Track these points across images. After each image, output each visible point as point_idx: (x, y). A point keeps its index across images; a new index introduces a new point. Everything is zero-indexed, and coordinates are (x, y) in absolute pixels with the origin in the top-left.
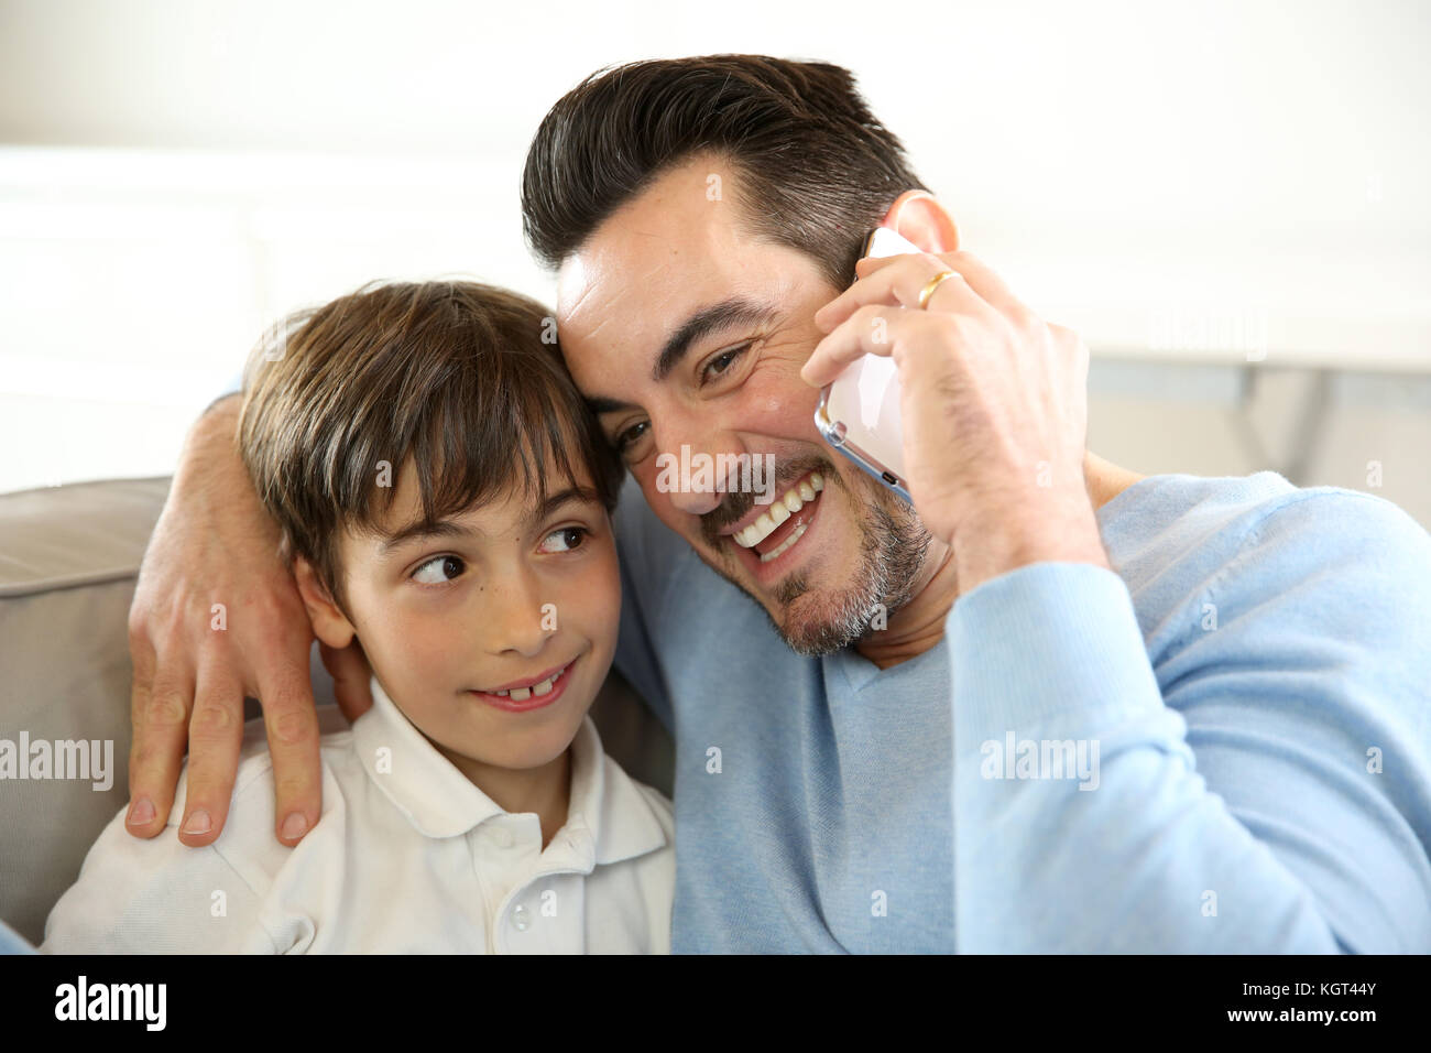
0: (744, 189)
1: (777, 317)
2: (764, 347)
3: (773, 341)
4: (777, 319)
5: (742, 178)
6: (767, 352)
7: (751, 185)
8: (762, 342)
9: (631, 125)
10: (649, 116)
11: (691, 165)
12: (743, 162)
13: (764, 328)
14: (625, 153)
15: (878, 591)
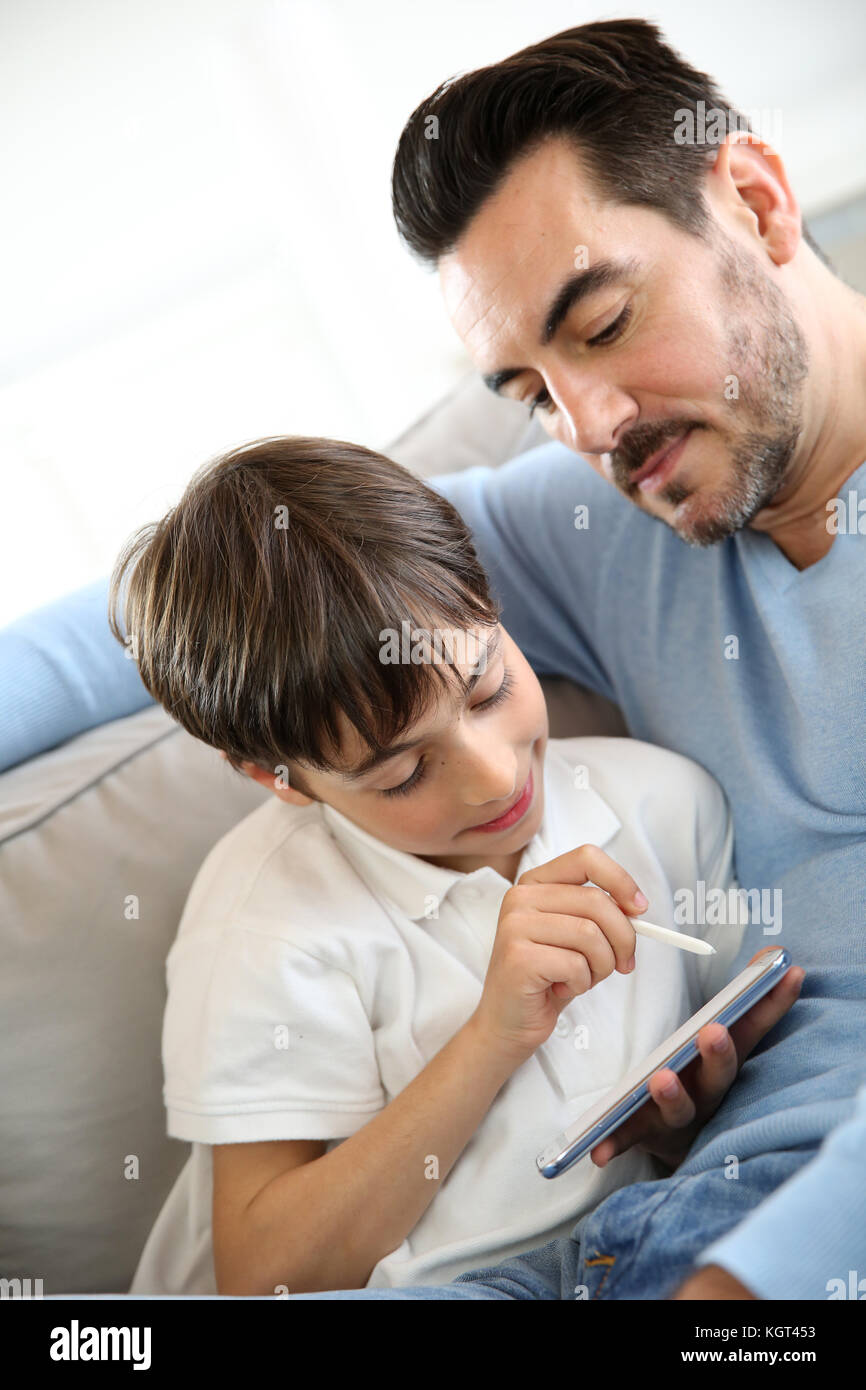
0: (587, 165)
5: (586, 157)
7: (593, 160)
9: (482, 129)
10: (495, 116)
11: (538, 152)
12: (582, 141)
14: (481, 155)
15: (757, 490)
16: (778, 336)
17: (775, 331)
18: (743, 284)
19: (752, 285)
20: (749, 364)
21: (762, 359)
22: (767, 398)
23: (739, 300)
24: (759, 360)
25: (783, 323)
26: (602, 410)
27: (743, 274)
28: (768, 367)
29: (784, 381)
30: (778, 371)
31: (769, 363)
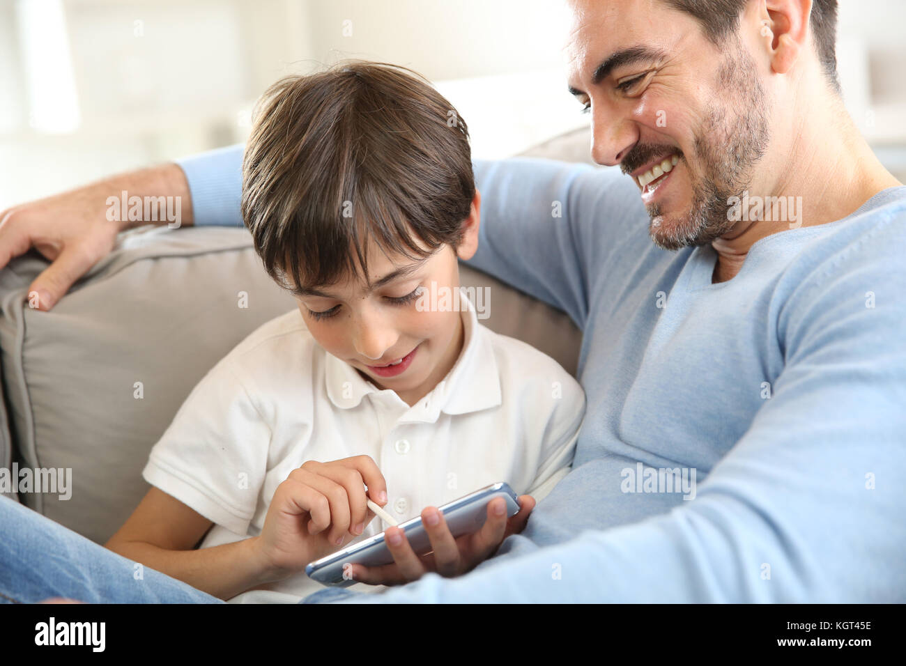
1: (666, 58)
2: (655, 76)
3: (661, 72)
4: (666, 60)
6: (656, 79)
8: (655, 72)
13: (657, 65)
15: (701, 225)
16: (746, 125)
17: (746, 120)
18: (734, 82)
19: (741, 84)
20: (716, 134)
21: (727, 135)
22: (721, 162)
23: (726, 91)
24: (724, 135)
25: (755, 115)
26: (611, 139)
27: (737, 74)
28: (729, 142)
29: (738, 156)
30: (736, 148)
31: (731, 139)
